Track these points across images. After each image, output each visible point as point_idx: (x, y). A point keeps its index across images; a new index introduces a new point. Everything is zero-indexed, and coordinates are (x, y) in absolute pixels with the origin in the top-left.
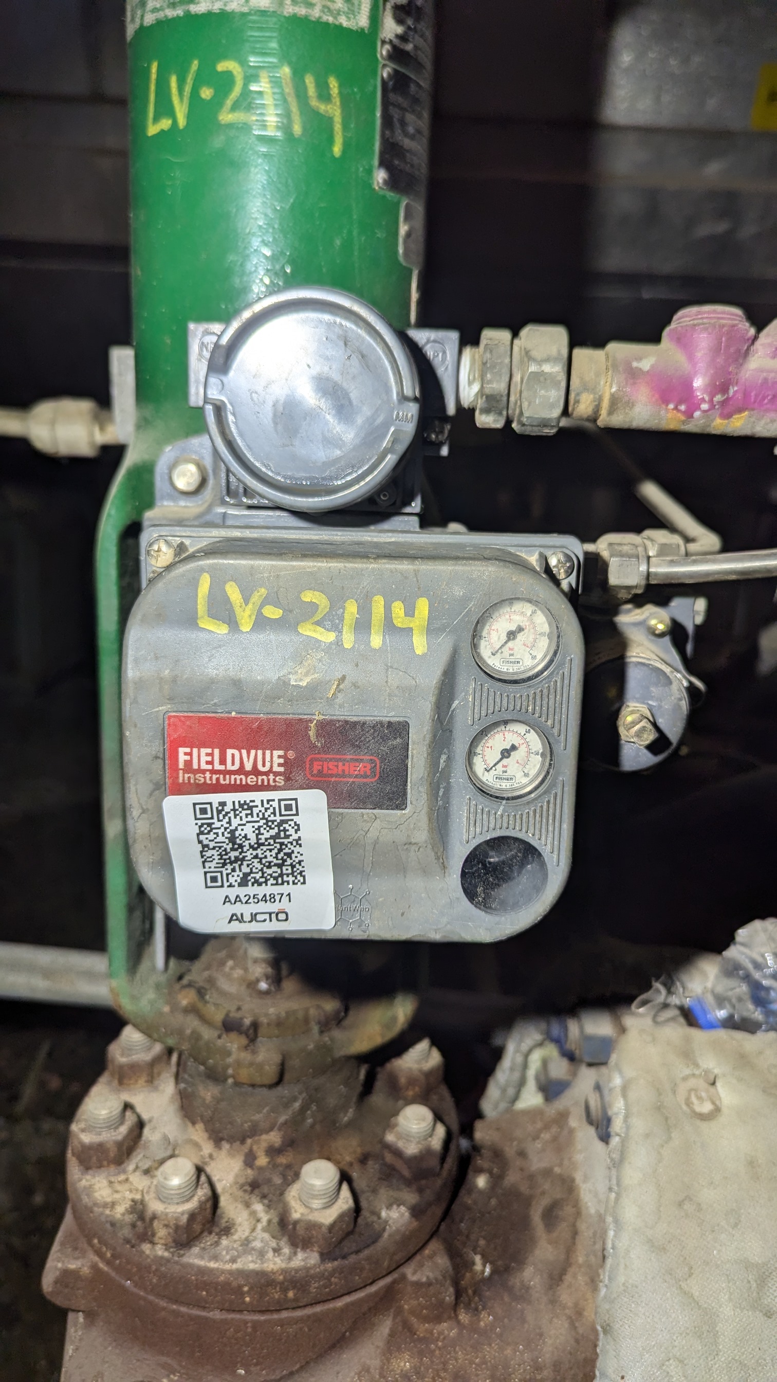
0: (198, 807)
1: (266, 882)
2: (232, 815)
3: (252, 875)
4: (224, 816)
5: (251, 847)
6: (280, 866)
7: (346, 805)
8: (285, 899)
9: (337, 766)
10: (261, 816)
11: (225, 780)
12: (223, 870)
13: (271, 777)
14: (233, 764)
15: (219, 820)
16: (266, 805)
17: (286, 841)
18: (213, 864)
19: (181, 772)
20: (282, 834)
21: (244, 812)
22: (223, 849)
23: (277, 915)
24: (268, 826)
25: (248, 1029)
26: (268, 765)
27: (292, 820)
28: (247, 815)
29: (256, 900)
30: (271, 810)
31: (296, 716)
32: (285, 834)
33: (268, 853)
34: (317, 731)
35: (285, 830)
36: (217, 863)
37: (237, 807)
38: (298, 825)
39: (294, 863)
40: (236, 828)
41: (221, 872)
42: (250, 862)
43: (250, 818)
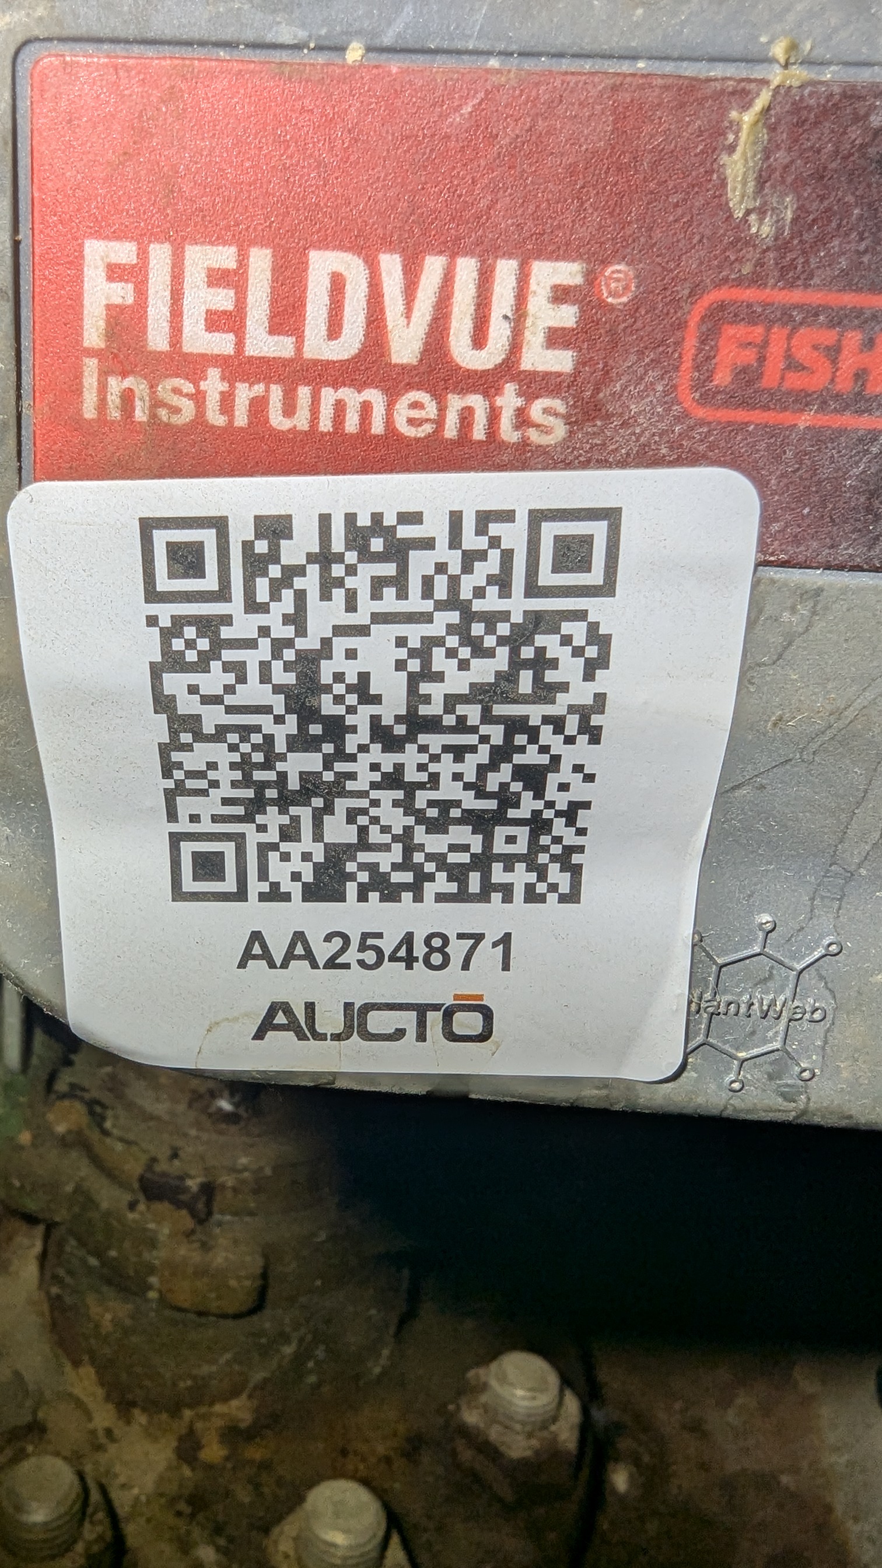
0: (161, 538)
1: (416, 889)
2: (310, 582)
3: (363, 857)
4: (276, 589)
5: (380, 733)
6: (482, 823)
7: (845, 551)
8: (488, 955)
9: (833, 353)
10: (441, 592)
11: (289, 410)
12: (248, 829)
13: (509, 399)
14: (334, 329)
15: (253, 606)
16: (471, 541)
17: (535, 713)
18: (210, 805)
19: (91, 365)
20: (526, 681)
21: (368, 571)
22: (257, 738)
23: (448, 1014)
24: (467, 640)
25: (195, 1198)
26: (499, 332)
27: (580, 615)
28: (378, 585)
29: (370, 957)
30: (492, 564)
31: (669, 68)
32: (538, 679)
33: (446, 766)
34: (767, 154)
35: (542, 662)
36: (226, 801)
37: (338, 544)
38: (604, 642)
39: (548, 814)
40: (326, 643)
41: (240, 840)
42: (364, 803)
43: (389, 601)
